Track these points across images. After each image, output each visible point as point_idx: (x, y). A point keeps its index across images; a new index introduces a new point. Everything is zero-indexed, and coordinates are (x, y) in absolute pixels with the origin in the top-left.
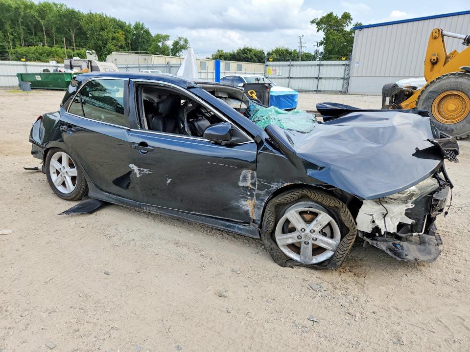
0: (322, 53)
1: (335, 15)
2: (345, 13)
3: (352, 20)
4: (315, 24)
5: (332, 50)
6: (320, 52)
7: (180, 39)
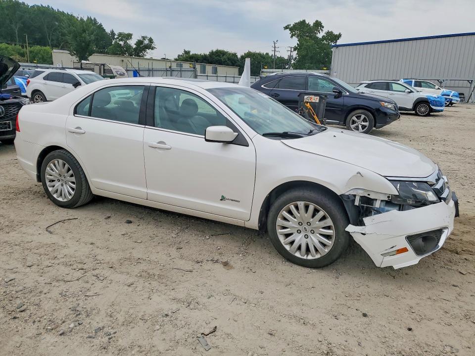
0: (296, 58)
1: (307, 22)
2: (317, 21)
3: (323, 27)
4: (288, 30)
5: (307, 55)
6: (294, 57)
7: (144, 38)
